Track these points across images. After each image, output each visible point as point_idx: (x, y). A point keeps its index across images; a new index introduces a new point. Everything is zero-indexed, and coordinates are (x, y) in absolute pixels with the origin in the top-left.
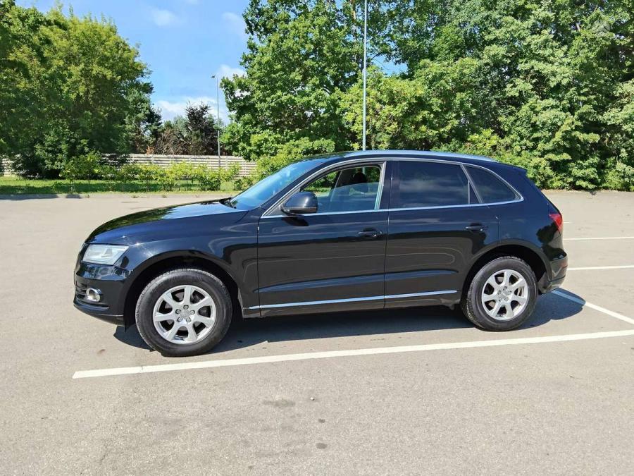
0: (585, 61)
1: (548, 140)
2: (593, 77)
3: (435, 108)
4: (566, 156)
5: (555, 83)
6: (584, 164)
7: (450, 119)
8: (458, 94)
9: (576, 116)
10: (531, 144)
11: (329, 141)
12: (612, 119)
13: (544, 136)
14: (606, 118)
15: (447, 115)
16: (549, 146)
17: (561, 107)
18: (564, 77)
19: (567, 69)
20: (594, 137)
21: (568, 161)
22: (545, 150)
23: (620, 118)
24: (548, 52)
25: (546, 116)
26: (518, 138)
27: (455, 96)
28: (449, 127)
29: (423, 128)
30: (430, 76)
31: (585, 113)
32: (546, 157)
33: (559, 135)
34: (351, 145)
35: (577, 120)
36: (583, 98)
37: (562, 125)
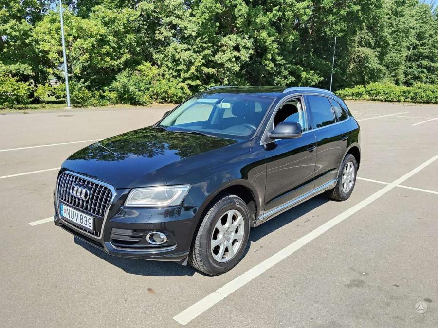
0: (204, 21)
1: (187, 71)
2: (209, 32)
3: (113, 45)
4: (198, 82)
5: (188, 35)
6: (208, 87)
7: (124, 54)
8: (128, 36)
9: (201, 57)
10: (175, 74)
11: (26, 65)
12: (220, 60)
13: (183, 69)
14: (216, 58)
15: (122, 50)
16: (187, 75)
17: (192, 50)
18: (193, 31)
19: (193, 25)
20: (211, 71)
21: (200, 85)
22: (185, 78)
23: (224, 59)
24: (181, 12)
25: (185, 55)
26: (167, 69)
27: (126, 37)
28: (123, 59)
29: (108, 59)
30: (106, 19)
31: (206, 55)
32: (186, 82)
33: (193, 69)
34: (45, 69)
35: (202, 59)
36: (204, 45)
37: (195, 62)
